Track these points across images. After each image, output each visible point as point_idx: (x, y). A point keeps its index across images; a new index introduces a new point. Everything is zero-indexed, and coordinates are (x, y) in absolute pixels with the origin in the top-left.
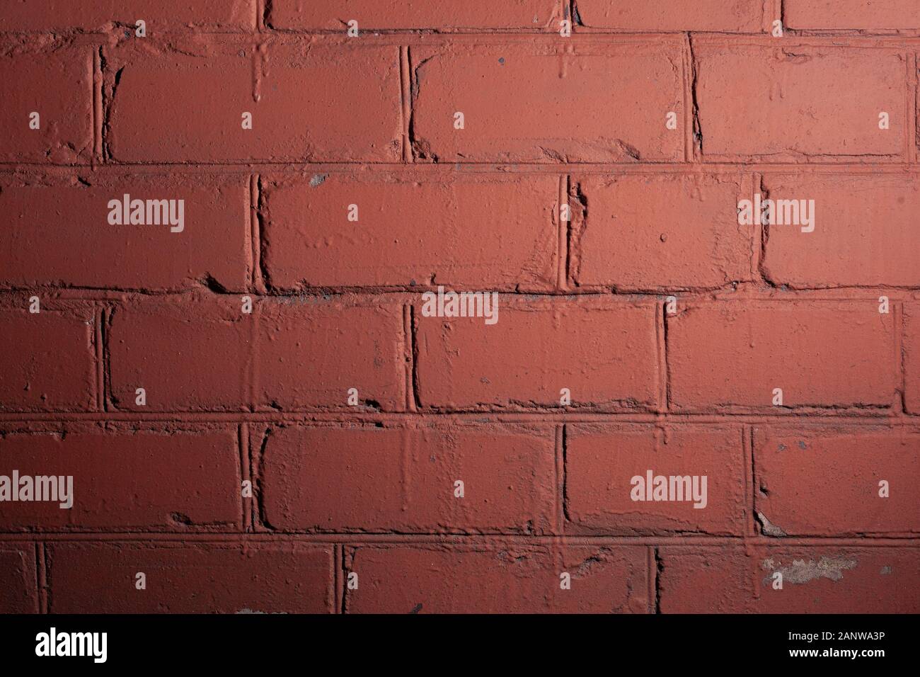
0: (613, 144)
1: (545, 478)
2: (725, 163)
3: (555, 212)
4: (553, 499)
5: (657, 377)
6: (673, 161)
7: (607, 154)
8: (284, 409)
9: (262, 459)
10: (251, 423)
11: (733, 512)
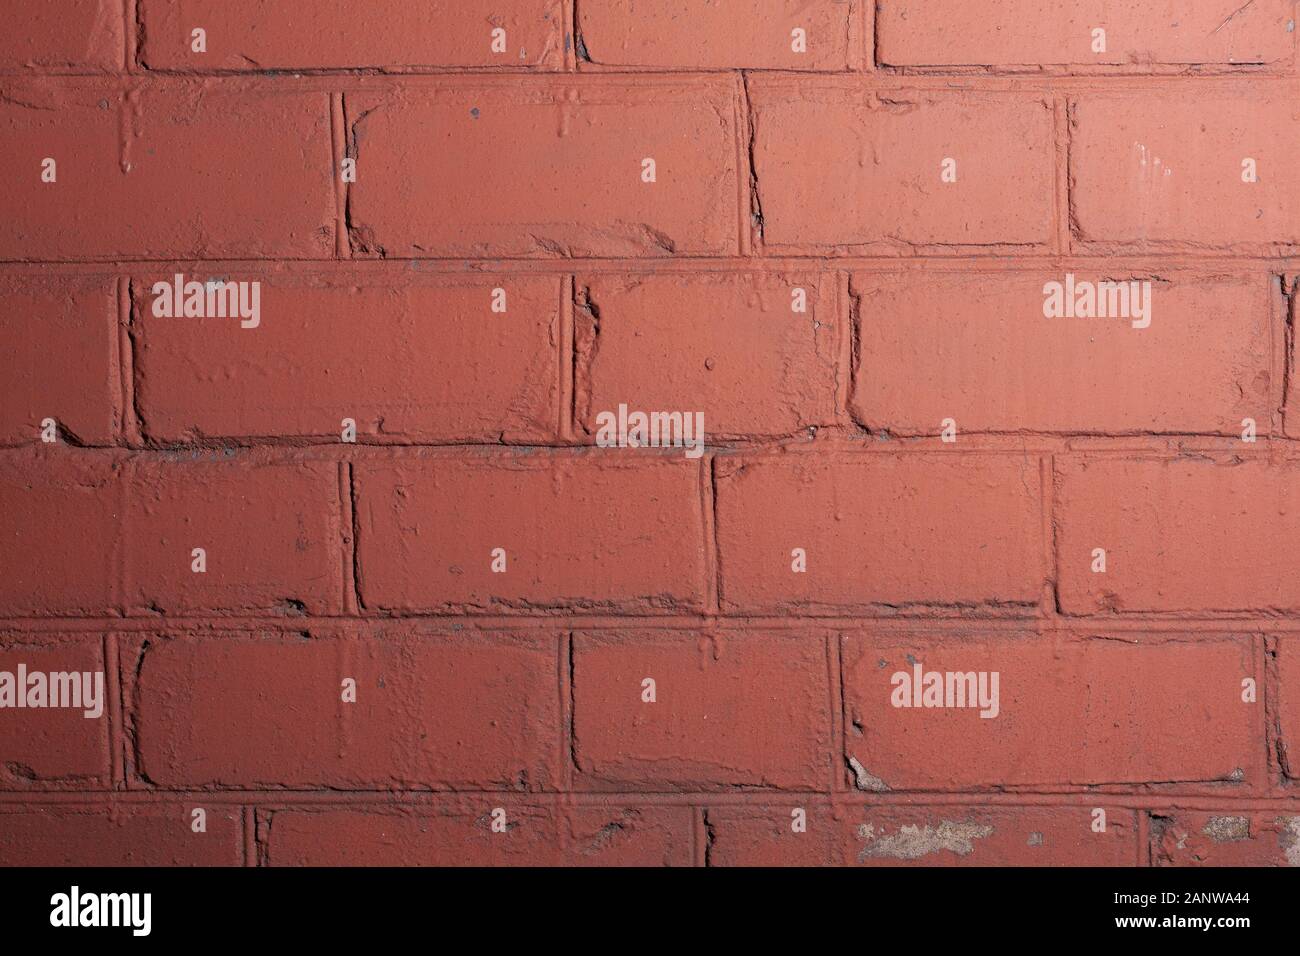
0: (636, 230)
1: (543, 710)
2: (796, 257)
3: (553, 328)
4: (555, 739)
5: (702, 563)
6: (722, 254)
7: (628, 245)
8: (168, 613)
9: (136, 685)
10: (121, 633)
11: (814, 758)
